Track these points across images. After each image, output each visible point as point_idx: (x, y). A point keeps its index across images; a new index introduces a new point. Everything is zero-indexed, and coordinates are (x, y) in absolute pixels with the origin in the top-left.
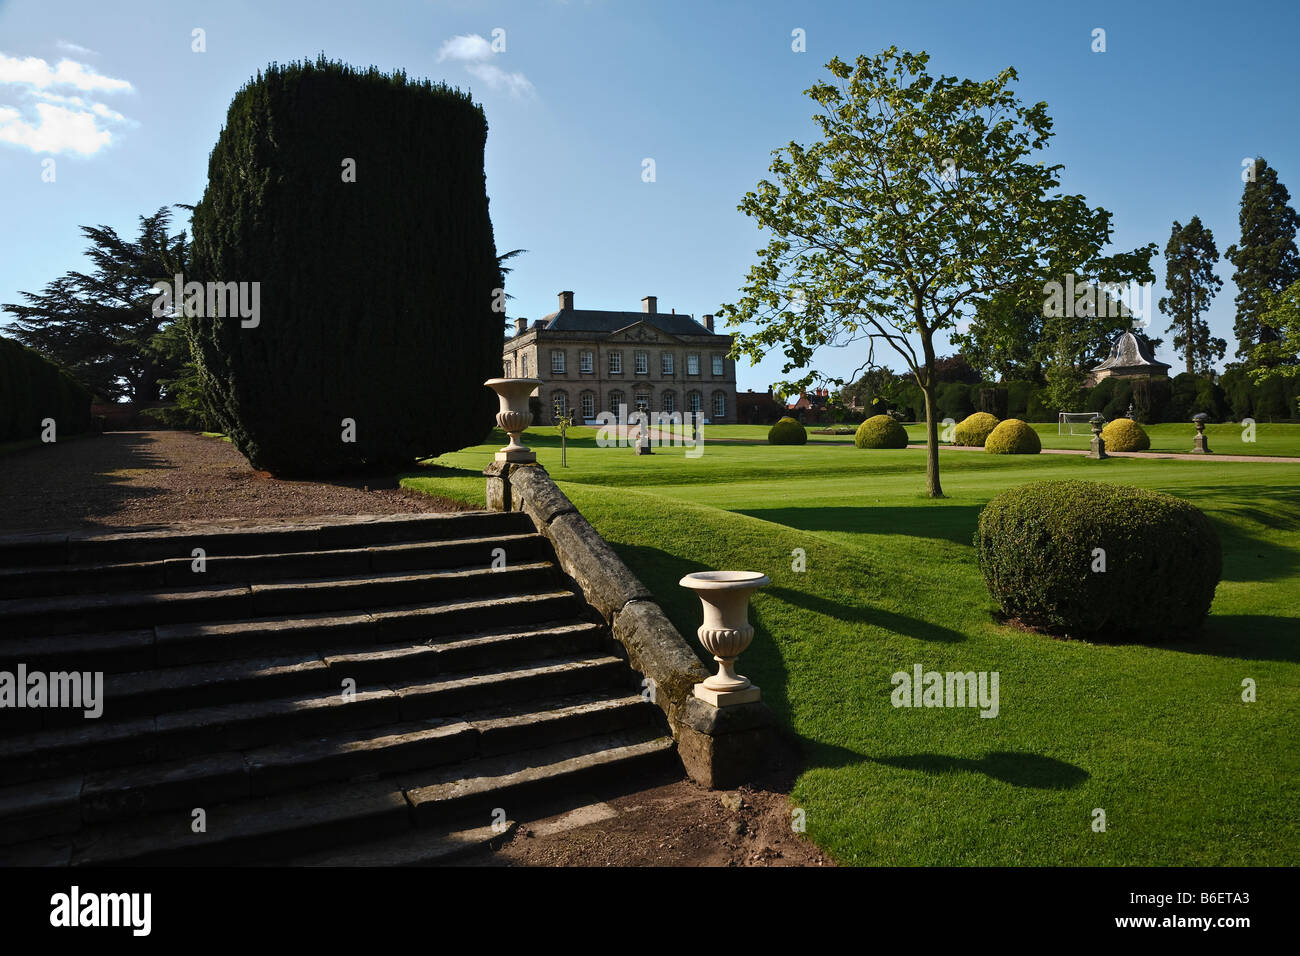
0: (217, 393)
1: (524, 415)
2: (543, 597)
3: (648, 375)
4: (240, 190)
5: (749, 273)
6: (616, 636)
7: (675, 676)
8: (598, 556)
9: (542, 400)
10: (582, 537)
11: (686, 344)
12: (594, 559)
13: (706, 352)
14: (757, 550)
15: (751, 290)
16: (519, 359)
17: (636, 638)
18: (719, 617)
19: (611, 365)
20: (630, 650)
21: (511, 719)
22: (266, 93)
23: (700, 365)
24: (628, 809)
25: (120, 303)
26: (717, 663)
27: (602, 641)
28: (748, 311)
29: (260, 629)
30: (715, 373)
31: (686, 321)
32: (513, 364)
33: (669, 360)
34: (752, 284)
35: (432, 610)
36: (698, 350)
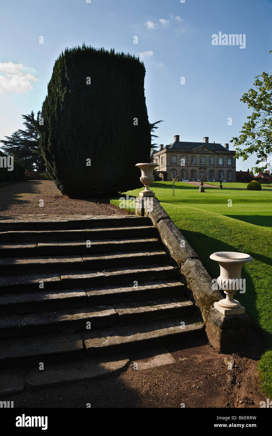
0: (50, 168)
1: (151, 178)
2: (153, 254)
3: (205, 164)
4: (56, 96)
5: (244, 126)
6: (182, 273)
7: (206, 295)
8: (176, 238)
9: (168, 172)
10: (171, 229)
11: (219, 154)
12: (175, 239)
13: (226, 157)
14: (244, 236)
15: (244, 132)
16: (160, 158)
17: (190, 276)
18: (228, 274)
19: (192, 161)
20: (187, 280)
21: (133, 309)
22: (64, 60)
23: (223, 162)
24: (180, 359)
25: (34, 139)
26: (226, 294)
27: (176, 275)
28: (243, 140)
29: (37, 262)
30: (228, 164)
31: (219, 145)
32: (158, 160)
33: (212, 159)
34: (245, 130)
35: (107, 257)
36: (223, 156)
